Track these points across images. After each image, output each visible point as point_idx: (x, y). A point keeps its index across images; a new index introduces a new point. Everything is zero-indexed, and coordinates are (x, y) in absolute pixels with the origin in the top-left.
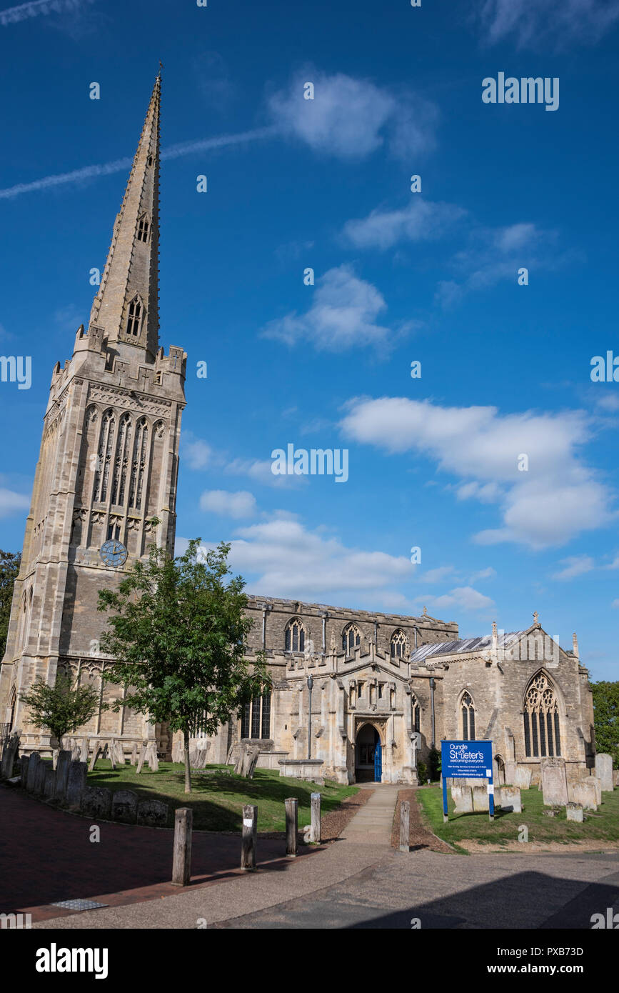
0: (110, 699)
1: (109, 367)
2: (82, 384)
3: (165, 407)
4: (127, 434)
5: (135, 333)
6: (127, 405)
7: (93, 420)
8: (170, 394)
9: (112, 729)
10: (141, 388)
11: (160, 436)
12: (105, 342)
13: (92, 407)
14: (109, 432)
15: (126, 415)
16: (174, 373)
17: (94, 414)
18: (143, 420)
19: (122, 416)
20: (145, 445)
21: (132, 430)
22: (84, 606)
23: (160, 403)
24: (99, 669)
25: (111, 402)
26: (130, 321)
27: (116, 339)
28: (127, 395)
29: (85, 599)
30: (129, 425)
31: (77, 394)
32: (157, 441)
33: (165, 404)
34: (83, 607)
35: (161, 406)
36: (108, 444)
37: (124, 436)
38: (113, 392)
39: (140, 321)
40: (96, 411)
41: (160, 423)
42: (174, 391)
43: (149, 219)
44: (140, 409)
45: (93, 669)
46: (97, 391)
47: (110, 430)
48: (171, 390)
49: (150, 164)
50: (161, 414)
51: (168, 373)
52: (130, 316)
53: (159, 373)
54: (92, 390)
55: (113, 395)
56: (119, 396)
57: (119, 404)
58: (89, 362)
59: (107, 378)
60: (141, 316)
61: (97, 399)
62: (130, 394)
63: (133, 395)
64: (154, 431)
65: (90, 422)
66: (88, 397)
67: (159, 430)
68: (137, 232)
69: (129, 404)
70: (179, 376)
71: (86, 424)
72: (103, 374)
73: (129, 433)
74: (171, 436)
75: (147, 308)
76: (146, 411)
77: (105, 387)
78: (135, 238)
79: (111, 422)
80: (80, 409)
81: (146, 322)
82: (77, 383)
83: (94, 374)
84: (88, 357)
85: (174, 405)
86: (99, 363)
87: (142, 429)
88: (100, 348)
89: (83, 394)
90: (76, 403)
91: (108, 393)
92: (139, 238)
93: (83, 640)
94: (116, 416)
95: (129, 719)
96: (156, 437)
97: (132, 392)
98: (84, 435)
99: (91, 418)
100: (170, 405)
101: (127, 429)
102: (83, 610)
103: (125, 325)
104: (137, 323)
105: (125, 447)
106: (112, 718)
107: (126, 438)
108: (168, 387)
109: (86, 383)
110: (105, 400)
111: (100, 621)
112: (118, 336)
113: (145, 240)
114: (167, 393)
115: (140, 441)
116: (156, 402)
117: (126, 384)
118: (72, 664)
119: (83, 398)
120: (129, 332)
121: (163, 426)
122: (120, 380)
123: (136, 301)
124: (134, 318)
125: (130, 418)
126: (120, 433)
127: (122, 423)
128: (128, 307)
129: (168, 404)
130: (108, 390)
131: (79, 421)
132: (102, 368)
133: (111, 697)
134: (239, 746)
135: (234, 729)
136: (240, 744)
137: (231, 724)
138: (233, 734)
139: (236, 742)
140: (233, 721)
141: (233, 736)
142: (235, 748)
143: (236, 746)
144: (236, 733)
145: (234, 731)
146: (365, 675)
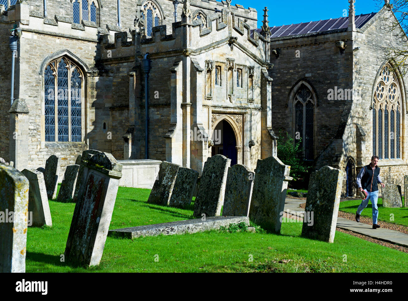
134: (43, 153)
135: (35, 129)
136: (45, 150)
137: (31, 123)
138: (33, 135)
139: (39, 147)
140: (33, 118)
141: (34, 139)
142: (38, 155)
143: (39, 153)
144: (39, 135)
145: (35, 132)
146: (222, 55)
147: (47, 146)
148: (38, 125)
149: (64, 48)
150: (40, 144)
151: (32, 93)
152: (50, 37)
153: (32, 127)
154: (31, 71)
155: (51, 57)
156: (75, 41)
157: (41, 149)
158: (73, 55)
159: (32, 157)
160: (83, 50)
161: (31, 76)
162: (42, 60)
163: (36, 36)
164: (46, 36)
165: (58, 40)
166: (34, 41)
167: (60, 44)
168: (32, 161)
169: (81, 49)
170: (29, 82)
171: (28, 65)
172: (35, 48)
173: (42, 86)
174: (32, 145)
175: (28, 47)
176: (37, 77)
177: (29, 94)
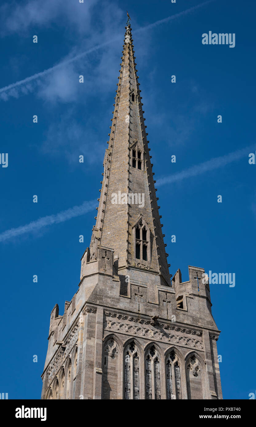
1: (123, 292)
2: (95, 312)
3: (195, 337)
4: (155, 372)
5: (145, 258)
6: (150, 335)
7: (113, 356)
8: (199, 321)
10: (164, 314)
11: (196, 375)
12: (116, 267)
13: (109, 339)
14: (134, 371)
15: (151, 348)
16: (199, 296)
17: (113, 348)
18: (171, 354)
19: (146, 349)
20: (179, 387)
21: (161, 366)
23: (189, 332)
25: (132, 332)
26: (138, 246)
27: (126, 264)
28: (148, 323)
30: (156, 361)
31: (90, 324)
32: (194, 382)
33: (195, 333)
35: (190, 336)
36: (134, 387)
37: (152, 375)
38: (132, 320)
39: (149, 245)
40: (115, 344)
41: (192, 357)
42: (203, 316)
43: (140, 146)
44: (166, 340)
46: (115, 320)
47: (134, 368)
48: (198, 316)
49: (133, 100)
50: (192, 345)
51: (192, 296)
52: (136, 241)
53: (181, 298)
54: (108, 319)
55: (132, 324)
56: (140, 325)
57: (141, 334)
58: (101, 287)
59: (124, 304)
60: (148, 239)
61: (115, 328)
62: (152, 321)
63: (157, 323)
64: (188, 367)
65: (109, 358)
66: (104, 326)
67: (193, 366)
68: (131, 160)
69: (153, 334)
70: (205, 300)
71: (105, 362)
72: (119, 299)
73: (158, 371)
74: (209, 373)
75: (153, 233)
76: (174, 341)
77: (122, 314)
78: (130, 165)
79: (134, 358)
80: (96, 342)
81: (155, 246)
82: (89, 311)
83: (109, 300)
84: (99, 280)
85: (206, 335)
86: (112, 287)
87: (173, 366)
88: (112, 270)
89: (98, 323)
90: (91, 335)
91: (127, 322)
92: (134, 166)
94: (140, 349)
96: (191, 376)
97: (155, 318)
98: (104, 374)
99: (110, 353)
100: (201, 335)
101: (155, 366)
103: (133, 250)
104: (145, 247)
105: (156, 390)
107: (155, 378)
108: (194, 313)
109: (100, 310)
110: (124, 330)
112: (127, 261)
113: (140, 168)
114: (195, 319)
115: (172, 381)
116: (184, 331)
117: (146, 310)
119: (98, 328)
120: (138, 257)
121: (197, 361)
122: (138, 306)
123: (141, 225)
124: (141, 243)
125: (156, 352)
126: (147, 371)
127: (147, 359)
128: (133, 232)
129: (198, 333)
130: (126, 318)
131: (96, 358)
132: (116, 292)
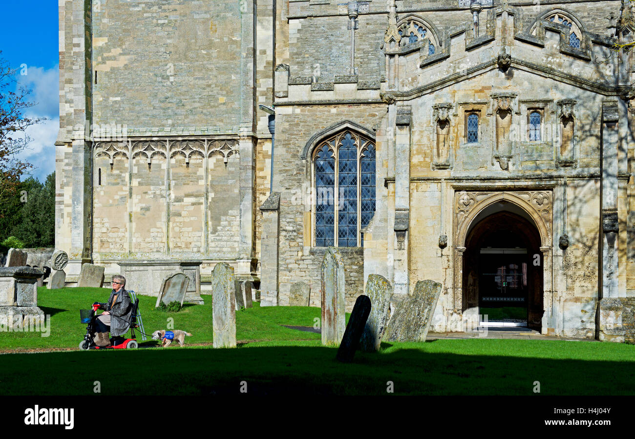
0: (186, 200)
9: (193, 245)
22: (129, 54)
24: (163, 154)
29: (127, 43)
34: (128, 57)
45: (154, 154)
93: (132, 110)
95: (219, 228)
102: (126, 62)
106: (190, 229)
111: (156, 75)
118: (119, 150)
133: (188, 196)
134: (306, 262)
135: (295, 231)
136: (309, 258)
137: (288, 222)
138: (292, 239)
139: (300, 254)
140: (292, 216)
141: (293, 244)
142: (299, 264)
143: (301, 262)
144: (301, 238)
145: (295, 234)
146: (481, 91)
147: (312, 253)
148: (300, 225)
149: (344, 119)
150: (302, 250)
151: (291, 184)
152: (321, 108)
153: (291, 228)
154: (289, 156)
155: (321, 134)
156: (362, 107)
157: (303, 256)
158: (357, 126)
159: (290, 266)
160: (377, 117)
161: (290, 162)
162: (308, 139)
163: (298, 110)
164: (315, 107)
165: (333, 110)
166: (296, 116)
167: (337, 115)
168: (290, 272)
169: (374, 115)
170: (286, 171)
171: (285, 149)
172: (298, 125)
173: (306, 174)
174: (290, 251)
175: (286, 125)
176: (299, 163)
177: (287, 185)
